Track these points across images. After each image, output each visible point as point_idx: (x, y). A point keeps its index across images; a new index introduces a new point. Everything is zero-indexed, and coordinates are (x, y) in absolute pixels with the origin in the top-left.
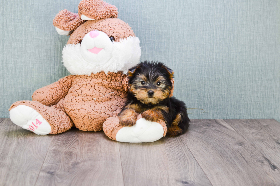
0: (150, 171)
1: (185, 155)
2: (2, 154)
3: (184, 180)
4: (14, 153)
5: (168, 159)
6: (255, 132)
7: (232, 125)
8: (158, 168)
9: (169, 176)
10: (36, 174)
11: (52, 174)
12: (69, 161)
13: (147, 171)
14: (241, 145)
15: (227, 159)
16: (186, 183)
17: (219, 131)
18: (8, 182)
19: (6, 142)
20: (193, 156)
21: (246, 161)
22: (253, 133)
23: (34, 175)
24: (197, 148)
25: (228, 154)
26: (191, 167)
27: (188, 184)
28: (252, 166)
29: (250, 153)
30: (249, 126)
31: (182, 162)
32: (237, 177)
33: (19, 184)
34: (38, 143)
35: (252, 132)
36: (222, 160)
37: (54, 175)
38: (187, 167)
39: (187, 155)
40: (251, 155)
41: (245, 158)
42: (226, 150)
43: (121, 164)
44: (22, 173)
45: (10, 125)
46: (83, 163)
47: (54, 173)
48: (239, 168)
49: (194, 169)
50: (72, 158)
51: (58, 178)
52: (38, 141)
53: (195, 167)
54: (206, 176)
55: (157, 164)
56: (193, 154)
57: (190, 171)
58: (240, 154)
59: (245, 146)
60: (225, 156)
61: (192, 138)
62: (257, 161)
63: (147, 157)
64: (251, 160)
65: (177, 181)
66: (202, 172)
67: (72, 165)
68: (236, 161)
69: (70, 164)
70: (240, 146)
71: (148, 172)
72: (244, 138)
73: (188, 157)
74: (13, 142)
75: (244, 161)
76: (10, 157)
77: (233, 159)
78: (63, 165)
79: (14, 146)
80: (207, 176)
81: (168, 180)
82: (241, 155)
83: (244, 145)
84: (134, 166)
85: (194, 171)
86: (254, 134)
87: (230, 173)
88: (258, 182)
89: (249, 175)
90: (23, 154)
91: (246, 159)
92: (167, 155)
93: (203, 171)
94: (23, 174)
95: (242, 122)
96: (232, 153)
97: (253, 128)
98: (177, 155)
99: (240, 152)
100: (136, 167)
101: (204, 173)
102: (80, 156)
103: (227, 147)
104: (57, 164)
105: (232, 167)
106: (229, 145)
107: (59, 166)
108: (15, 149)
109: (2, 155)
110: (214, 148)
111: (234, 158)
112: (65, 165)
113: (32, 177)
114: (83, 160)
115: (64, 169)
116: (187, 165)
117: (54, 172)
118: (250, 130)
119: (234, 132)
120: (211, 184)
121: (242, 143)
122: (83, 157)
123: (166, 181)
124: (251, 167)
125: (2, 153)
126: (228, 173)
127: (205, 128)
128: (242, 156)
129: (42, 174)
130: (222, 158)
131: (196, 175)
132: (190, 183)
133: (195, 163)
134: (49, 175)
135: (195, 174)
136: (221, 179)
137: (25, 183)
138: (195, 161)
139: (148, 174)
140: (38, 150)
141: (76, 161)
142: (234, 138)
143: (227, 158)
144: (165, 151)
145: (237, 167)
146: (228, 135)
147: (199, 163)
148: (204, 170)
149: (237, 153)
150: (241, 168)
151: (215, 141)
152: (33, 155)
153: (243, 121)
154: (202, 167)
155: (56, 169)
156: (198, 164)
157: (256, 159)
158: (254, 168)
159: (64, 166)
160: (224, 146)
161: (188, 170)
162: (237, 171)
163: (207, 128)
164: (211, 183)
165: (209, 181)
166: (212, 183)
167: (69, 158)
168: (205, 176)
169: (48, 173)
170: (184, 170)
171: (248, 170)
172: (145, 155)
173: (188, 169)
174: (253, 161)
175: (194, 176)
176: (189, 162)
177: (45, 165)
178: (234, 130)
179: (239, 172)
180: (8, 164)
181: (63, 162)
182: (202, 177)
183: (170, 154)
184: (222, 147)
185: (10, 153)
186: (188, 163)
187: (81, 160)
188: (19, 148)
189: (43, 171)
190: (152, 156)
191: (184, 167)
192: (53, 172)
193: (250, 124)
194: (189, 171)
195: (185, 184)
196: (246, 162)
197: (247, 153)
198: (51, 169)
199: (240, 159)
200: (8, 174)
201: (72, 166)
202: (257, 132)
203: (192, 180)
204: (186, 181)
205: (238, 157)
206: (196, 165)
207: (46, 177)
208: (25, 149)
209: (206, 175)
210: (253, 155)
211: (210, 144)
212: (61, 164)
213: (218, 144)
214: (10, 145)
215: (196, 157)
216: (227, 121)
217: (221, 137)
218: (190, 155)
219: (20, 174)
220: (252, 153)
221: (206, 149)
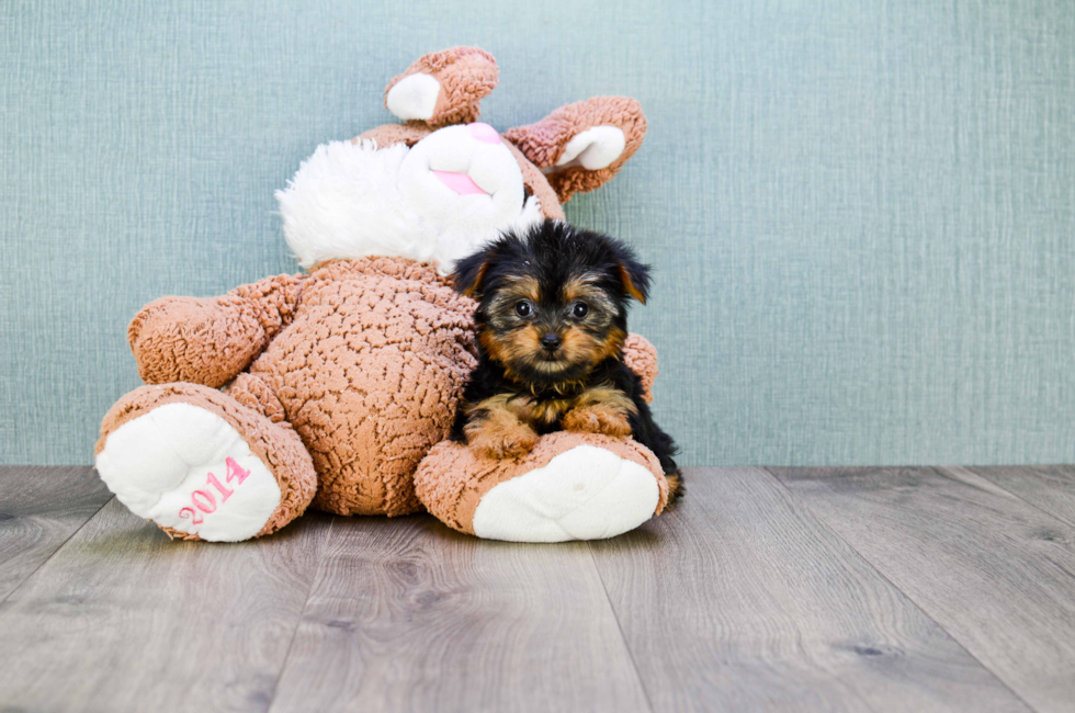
0: (725, 617)
1: (845, 569)
3: (863, 646)
10: (284, 628)
12: (405, 589)
14: (1051, 539)
15: (1008, 579)
17: (957, 500)
20: (878, 572)
24: (886, 549)
25: (1008, 565)
26: (879, 604)
27: (879, 656)
31: (840, 590)
32: (1065, 632)
36: (993, 582)
38: (865, 605)
39: (856, 570)
42: (998, 553)
43: (606, 598)
46: (459, 596)
49: (894, 611)
50: (415, 581)
53: (893, 604)
54: (944, 631)
55: (744, 597)
56: (878, 567)
57: (878, 617)
58: (1055, 564)
59: (1068, 541)
60: (1001, 571)
61: (860, 519)
66: (925, 618)
67: (418, 601)
69: (412, 599)
70: (1049, 543)
72: (1057, 519)
73: (858, 576)
76: (178, 579)
77: (1034, 579)
78: (384, 601)
82: (1060, 567)
83: (1064, 540)
84: (659, 603)
85: (894, 617)
87: (1034, 621)
93: (929, 617)
96: (1025, 562)
99: (1054, 558)
100: (666, 605)
101: (935, 622)
102: (445, 575)
103: (999, 545)
104: (363, 597)
105: (1034, 602)
106: (1004, 539)
107: (371, 605)
110: (951, 549)
111: (1037, 576)
112: (392, 601)
114: (457, 586)
115: (392, 614)
116: (863, 599)
119: (1014, 501)
120: (970, 655)
121: (1053, 534)
122: (459, 577)
126: (1024, 619)
127: (902, 492)
128: (1066, 571)
129: (307, 628)
130: (993, 578)
131: (903, 627)
132: (885, 651)
133: (892, 592)
135: (899, 625)
136: (1002, 640)
137: (246, 656)
138: (890, 588)
141: (432, 589)
142: (1018, 519)
143: (1009, 577)
145: (1055, 602)
146: (994, 510)
147: (907, 593)
148: (931, 614)
149: (1044, 562)
151: (948, 528)
152: (266, 572)
154: (922, 605)
155: (357, 614)
156: (903, 594)
159: (390, 606)
160: (987, 541)
161: (871, 615)
163: (908, 492)
164: (967, 651)
165: (960, 646)
166: (974, 653)
167: (404, 582)
168: (939, 630)
169: (332, 624)
170: (854, 613)
173: (869, 609)
175: (896, 631)
176: (869, 590)
177: (316, 603)
178: (1013, 496)
179: (1066, 618)
181: (384, 594)
182: (929, 634)
184: (982, 546)
186: (865, 594)
187: (452, 587)
189: (311, 619)
191: (850, 605)
194: (873, 617)
199: (1058, 579)
201: (420, 605)
205: (1050, 573)
206: (895, 597)
207: (325, 637)
209: (942, 628)
211: (934, 537)
212: (377, 598)
213: (963, 535)
215: (889, 576)
217: (971, 517)
218: (865, 569)
221: (923, 553)
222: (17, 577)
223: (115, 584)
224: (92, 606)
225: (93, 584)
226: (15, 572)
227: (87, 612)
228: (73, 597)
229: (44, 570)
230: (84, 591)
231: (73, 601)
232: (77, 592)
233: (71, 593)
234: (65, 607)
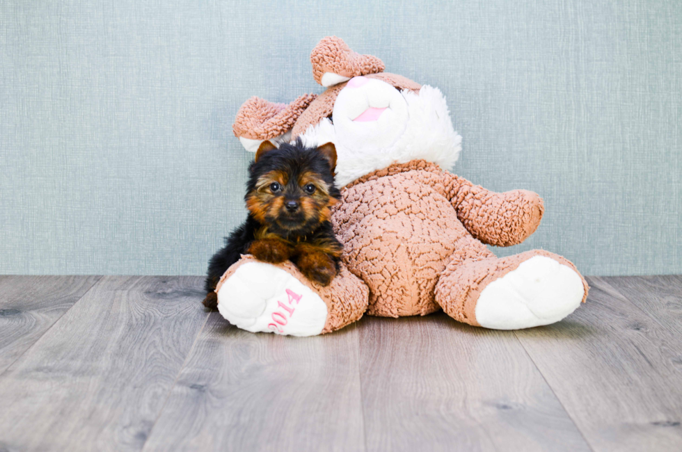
0: (425, 383)
1: (506, 350)
2: (93, 348)
3: (502, 403)
4: (120, 346)
5: (468, 358)
6: (672, 302)
7: (620, 289)
8: (444, 376)
9: (466, 393)
10: (164, 390)
11: (200, 389)
12: (241, 363)
13: (417, 383)
14: (638, 329)
15: (603, 358)
16: (505, 407)
18: (101, 405)
19: (102, 324)
20: (526, 352)
21: (649, 362)
22: (669, 304)
23: (160, 391)
25: (607, 347)
26: (520, 374)
27: (510, 410)
28: (661, 372)
29: (660, 344)
30: (660, 289)
31: (499, 365)
32: (626, 395)
33: (125, 410)
34: (174, 326)
35: (666, 302)
36: (593, 359)
37: (204, 391)
38: (511, 375)
39: (513, 350)
40: (661, 349)
41: (647, 356)
42: (603, 339)
43: (358, 369)
44: (135, 387)
45: (116, 290)
46: (272, 367)
47: (205, 388)
48: (630, 377)
49: (527, 379)
50: (248, 358)
51: (214, 399)
52: (176, 322)
53: (528, 375)
55: (440, 369)
56: (527, 349)
57: (516, 383)
58: (635, 346)
59: (648, 331)
60: (600, 351)
62: (674, 361)
63: (419, 355)
64: (661, 359)
65: (486, 403)
66: (545, 384)
67: (247, 371)
68: (624, 362)
69: (243, 370)
70: (637, 332)
71: (419, 385)
72: (647, 315)
73: (513, 355)
74: (118, 324)
75: (644, 361)
76: (109, 356)
77: (619, 357)
78: (227, 372)
79: (120, 333)
80: (556, 393)
81: (464, 402)
82: (638, 349)
83: (647, 329)
84: (389, 372)
85: (527, 383)
86: (671, 306)
87: (610, 386)
88: (674, 406)
89: (653, 390)
90: (140, 349)
91: (649, 358)
92: (466, 351)
93: (548, 384)
94: (137, 389)
95: (645, 281)
96: (617, 345)
97: (671, 292)
98: (489, 350)
99: (636, 343)
100: (393, 375)
101: (550, 387)
102: (265, 353)
103: (605, 333)
104: (215, 368)
105: (614, 373)
106: (610, 329)
107: (218, 373)
108: (123, 339)
109: (92, 351)
110: (575, 335)
111: (621, 355)
112: (232, 372)
113: (155, 396)
114: (272, 360)
115: (229, 380)
116: (511, 371)
117: (206, 385)
118: (661, 299)
119: (623, 302)
120: (565, 410)
121: (640, 325)
122: (273, 355)
123: (461, 404)
124: (659, 374)
125: (91, 347)
126: (604, 385)
128: (640, 352)
129: (178, 389)
130: (594, 356)
131: (530, 390)
132: (514, 407)
133: (530, 366)
134: (194, 391)
135: (528, 389)
136: (587, 399)
137: (139, 408)
138: (530, 362)
139: (419, 390)
140: (173, 341)
141: (257, 363)
142: (623, 314)
143: (605, 357)
144: (462, 342)
145: (627, 374)
146: (609, 308)
147: (539, 367)
148: (549, 382)
149: (629, 346)
150: (635, 377)
151: (577, 321)
152: (161, 351)
153: (647, 280)
154: (545, 375)
155: (209, 380)
156: (536, 367)
157: (673, 356)
158: (667, 377)
159: (230, 375)
160: (599, 331)
161: (513, 381)
162: (625, 382)
164: (564, 406)
165: (560, 403)
166: (567, 408)
167: (241, 358)
168: (550, 392)
169: (193, 387)
170: (502, 381)
171: (652, 379)
172: (416, 351)
173: (513, 378)
174: (664, 362)
175: (525, 393)
176: (517, 365)
177: (186, 372)
178: (625, 298)
179: (630, 385)
180: (104, 369)
181: (227, 366)
182: (544, 395)
183: (473, 348)
184: (595, 334)
185: (111, 346)
186: (513, 367)
187: (269, 361)
188: (131, 336)
189: (181, 383)
190: (431, 352)
191: (503, 375)
192: (202, 386)
193: (663, 285)
194: (513, 384)
195: (504, 411)
196: (647, 364)
197: (653, 344)
198: (199, 379)
199: (634, 358)
200: (103, 390)
201: (247, 374)
202: (677, 302)
203: (521, 401)
204: (506, 403)
205: (631, 353)
206: (530, 369)
207: (187, 395)
208: (145, 339)
209: (553, 392)
210: (665, 350)
211: (567, 327)
212: (223, 369)
213: (585, 326)
214: (112, 330)
215: (531, 354)
216: (611, 279)
217: (594, 313)
219: (129, 388)
220: (663, 344)
222: (16, 354)
223: (72, 359)
224: (56, 374)
225: (59, 359)
226: (15, 351)
227: (53, 378)
228: (47, 368)
229: (32, 349)
230: (54, 363)
231: (46, 370)
232: (50, 364)
233: (45, 365)
234: (41, 374)
